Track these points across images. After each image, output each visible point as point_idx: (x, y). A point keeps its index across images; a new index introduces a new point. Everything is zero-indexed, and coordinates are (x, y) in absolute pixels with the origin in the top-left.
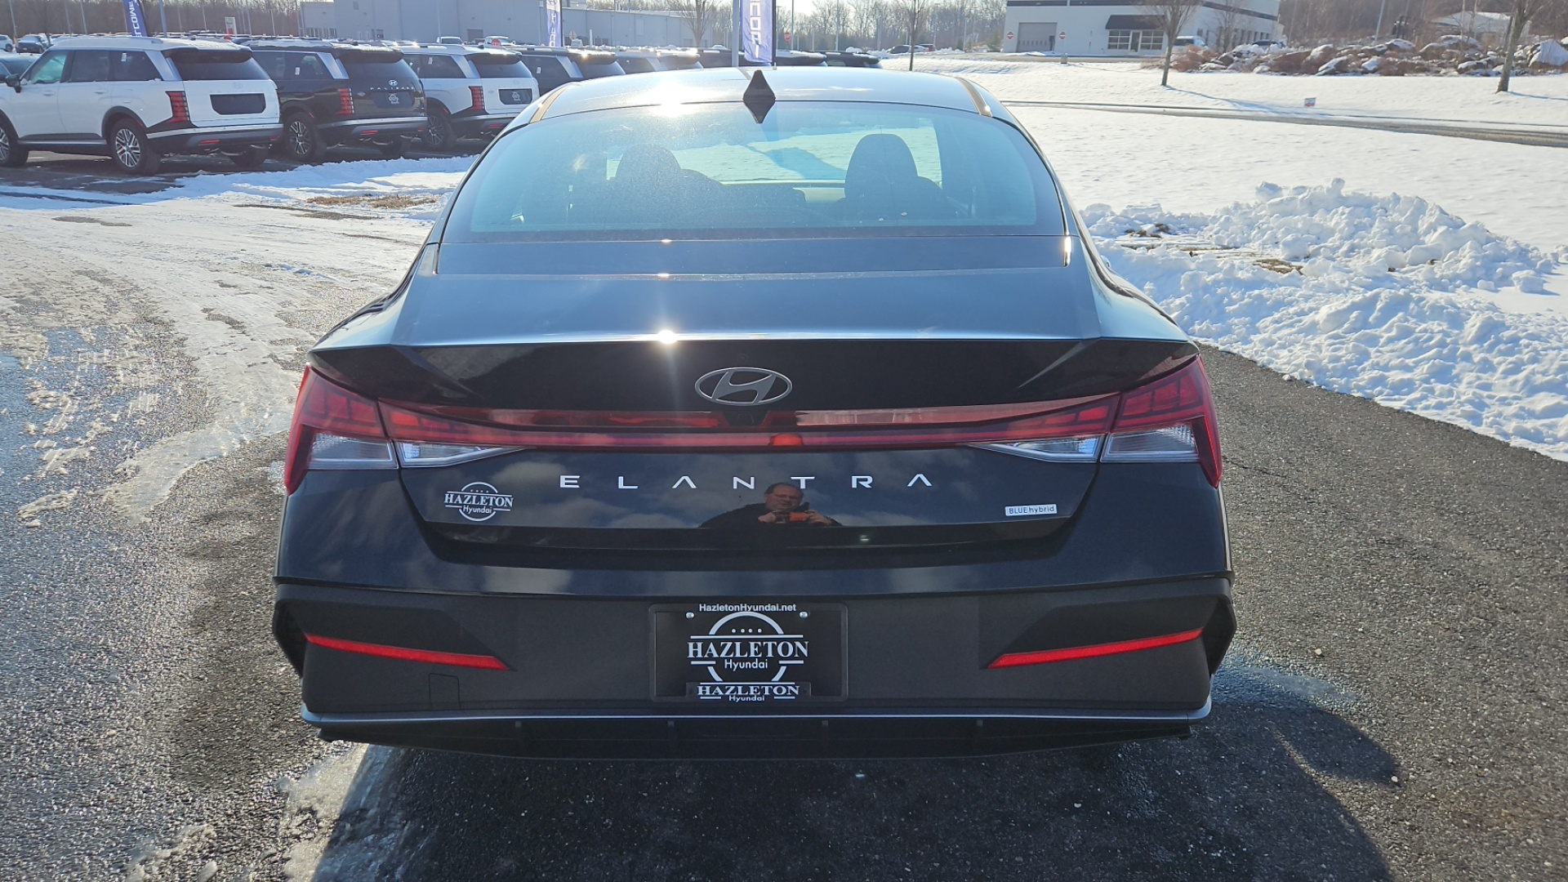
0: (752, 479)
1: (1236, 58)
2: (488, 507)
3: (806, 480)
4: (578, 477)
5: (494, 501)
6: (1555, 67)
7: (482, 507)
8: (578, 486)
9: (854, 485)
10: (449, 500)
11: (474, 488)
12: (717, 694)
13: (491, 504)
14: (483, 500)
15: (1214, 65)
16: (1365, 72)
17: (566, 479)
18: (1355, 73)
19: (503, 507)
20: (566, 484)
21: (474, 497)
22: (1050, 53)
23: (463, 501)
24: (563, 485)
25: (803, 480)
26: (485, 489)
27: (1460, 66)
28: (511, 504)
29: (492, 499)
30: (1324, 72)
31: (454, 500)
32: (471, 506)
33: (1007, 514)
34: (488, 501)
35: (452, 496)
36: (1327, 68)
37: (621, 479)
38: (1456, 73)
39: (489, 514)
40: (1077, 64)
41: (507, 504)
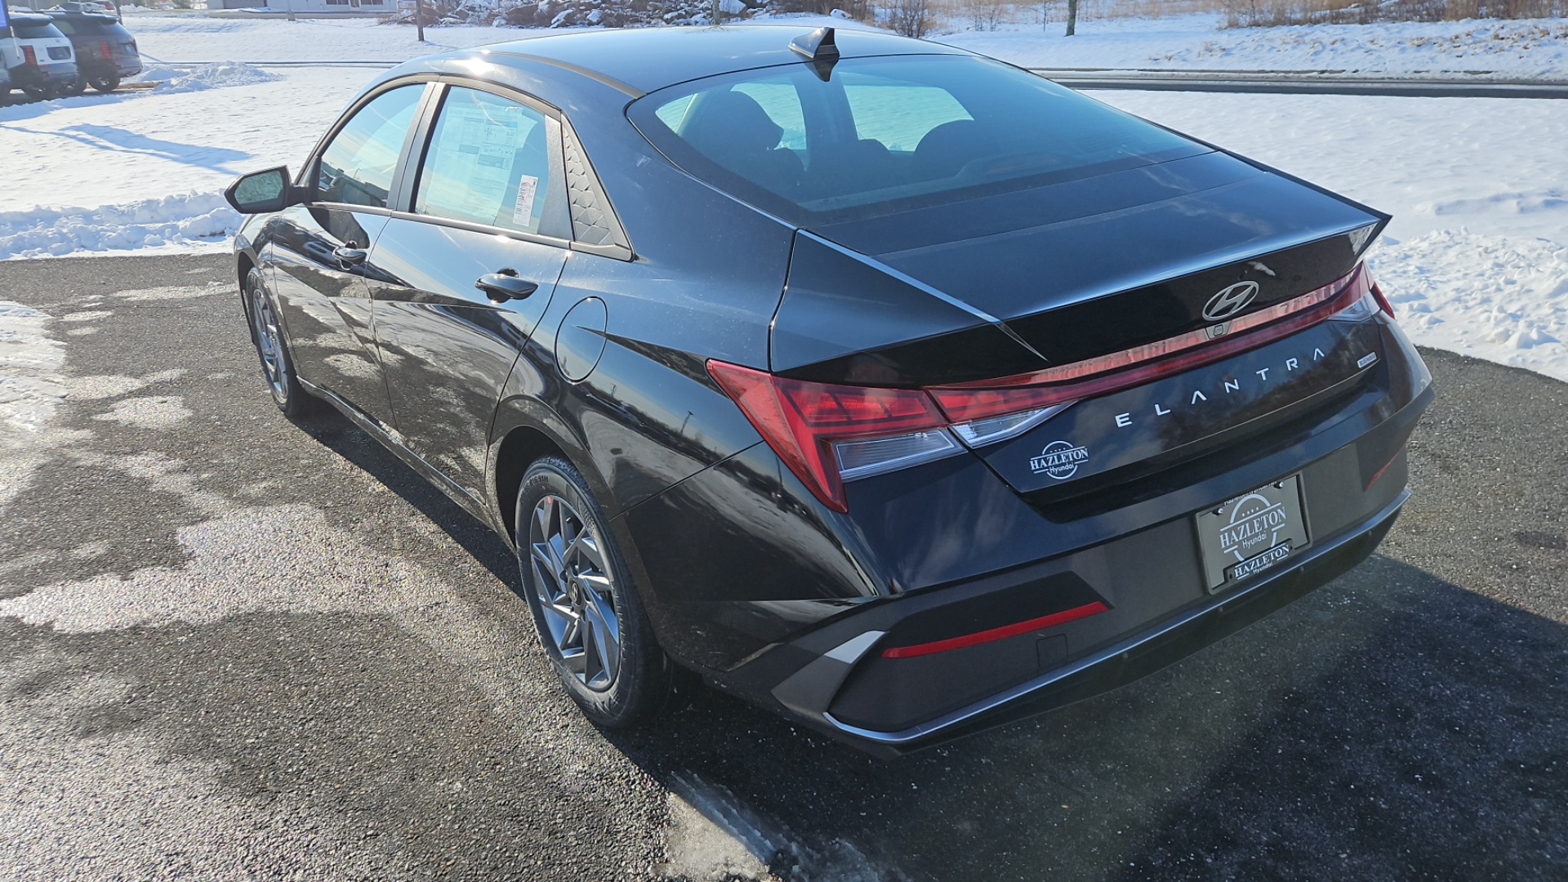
0: (1236, 381)
1: (470, 13)
2: (1069, 463)
3: (1265, 372)
4: (1128, 414)
5: (1072, 455)
6: (735, 16)
7: (1064, 464)
8: (1130, 423)
9: (1290, 369)
10: (1035, 467)
11: (1052, 449)
12: (1246, 572)
13: (1071, 459)
14: (1063, 458)
15: (452, 20)
16: (591, 24)
17: (1121, 418)
18: (583, 25)
19: (1082, 459)
20: (1122, 423)
21: (1055, 457)
22: (265, 9)
23: (1047, 464)
24: (1120, 425)
25: (1262, 372)
26: (1062, 447)
27: (666, 16)
28: (1086, 454)
29: (1070, 454)
30: (556, 24)
31: (1039, 466)
32: (1056, 466)
33: (1360, 367)
34: (1067, 457)
35: (1036, 461)
36: (558, 20)
37: (1157, 406)
38: (664, 23)
39: (1073, 469)
40: (307, 20)
41: (1084, 455)
